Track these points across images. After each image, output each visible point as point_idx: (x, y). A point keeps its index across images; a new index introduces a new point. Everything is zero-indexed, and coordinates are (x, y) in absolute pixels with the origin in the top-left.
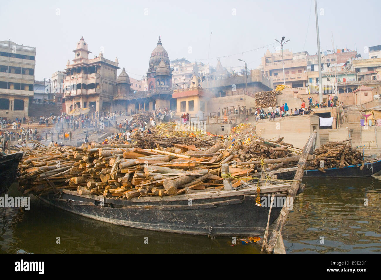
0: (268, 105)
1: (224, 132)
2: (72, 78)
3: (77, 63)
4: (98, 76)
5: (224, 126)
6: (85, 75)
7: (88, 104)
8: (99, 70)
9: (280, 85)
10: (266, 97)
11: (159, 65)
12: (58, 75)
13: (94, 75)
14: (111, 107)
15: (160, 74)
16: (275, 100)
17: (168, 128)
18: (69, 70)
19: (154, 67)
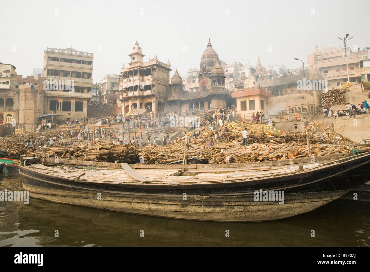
0: (336, 103)
1: (297, 130)
2: (129, 81)
3: (133, 66)
4: (154, 77)
5: (297, 124)
6: (141, 78)
7: (144, 104)
8: (154, 73)
9: (346, 83)
10: (333, 94)
11: (214, 66)
12: (108, 78)
13: (150, 77)
14: (165, 107)
15: (216, 75)
16: (342, 97)
17: (242, 126)
18: (125, 73)
19: (206, 68)
